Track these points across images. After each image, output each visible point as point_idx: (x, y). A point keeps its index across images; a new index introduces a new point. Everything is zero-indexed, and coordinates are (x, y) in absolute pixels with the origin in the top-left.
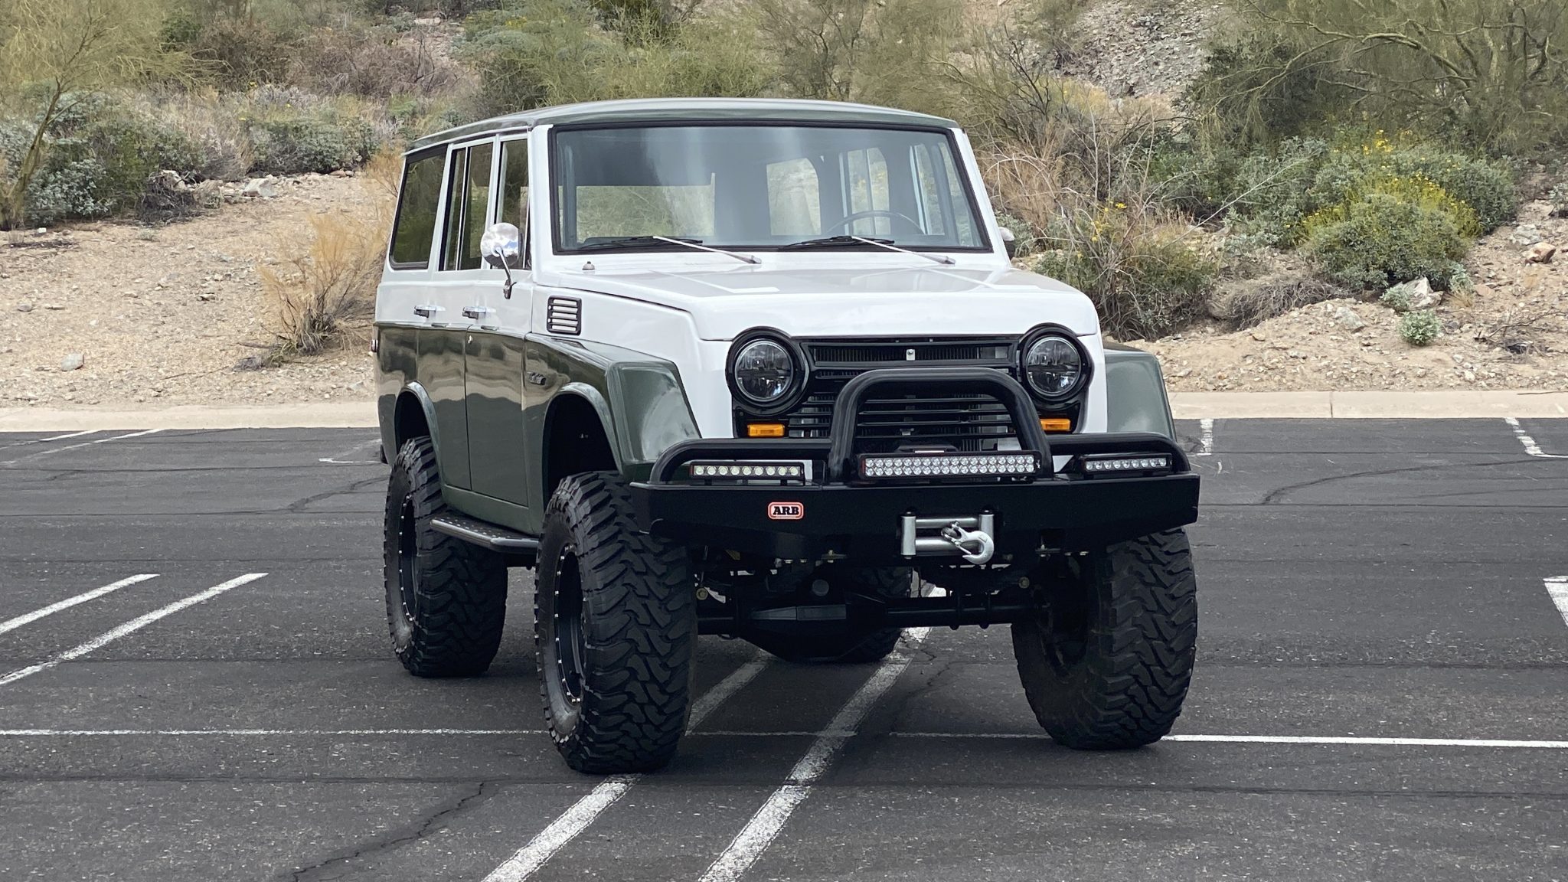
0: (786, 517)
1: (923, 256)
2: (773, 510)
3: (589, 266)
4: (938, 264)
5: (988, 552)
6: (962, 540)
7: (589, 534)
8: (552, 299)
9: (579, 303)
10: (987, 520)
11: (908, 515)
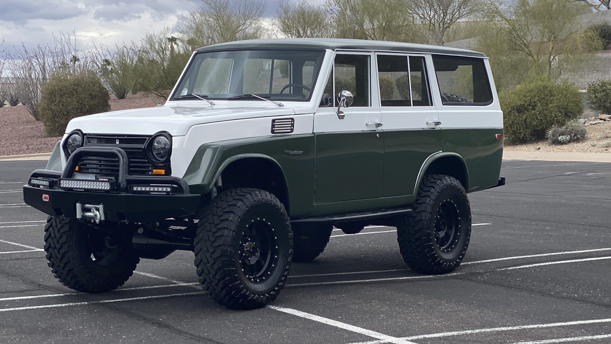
0: (46, 200)
2: (43, 197)
10: (101, 207)
11: (78, 203)
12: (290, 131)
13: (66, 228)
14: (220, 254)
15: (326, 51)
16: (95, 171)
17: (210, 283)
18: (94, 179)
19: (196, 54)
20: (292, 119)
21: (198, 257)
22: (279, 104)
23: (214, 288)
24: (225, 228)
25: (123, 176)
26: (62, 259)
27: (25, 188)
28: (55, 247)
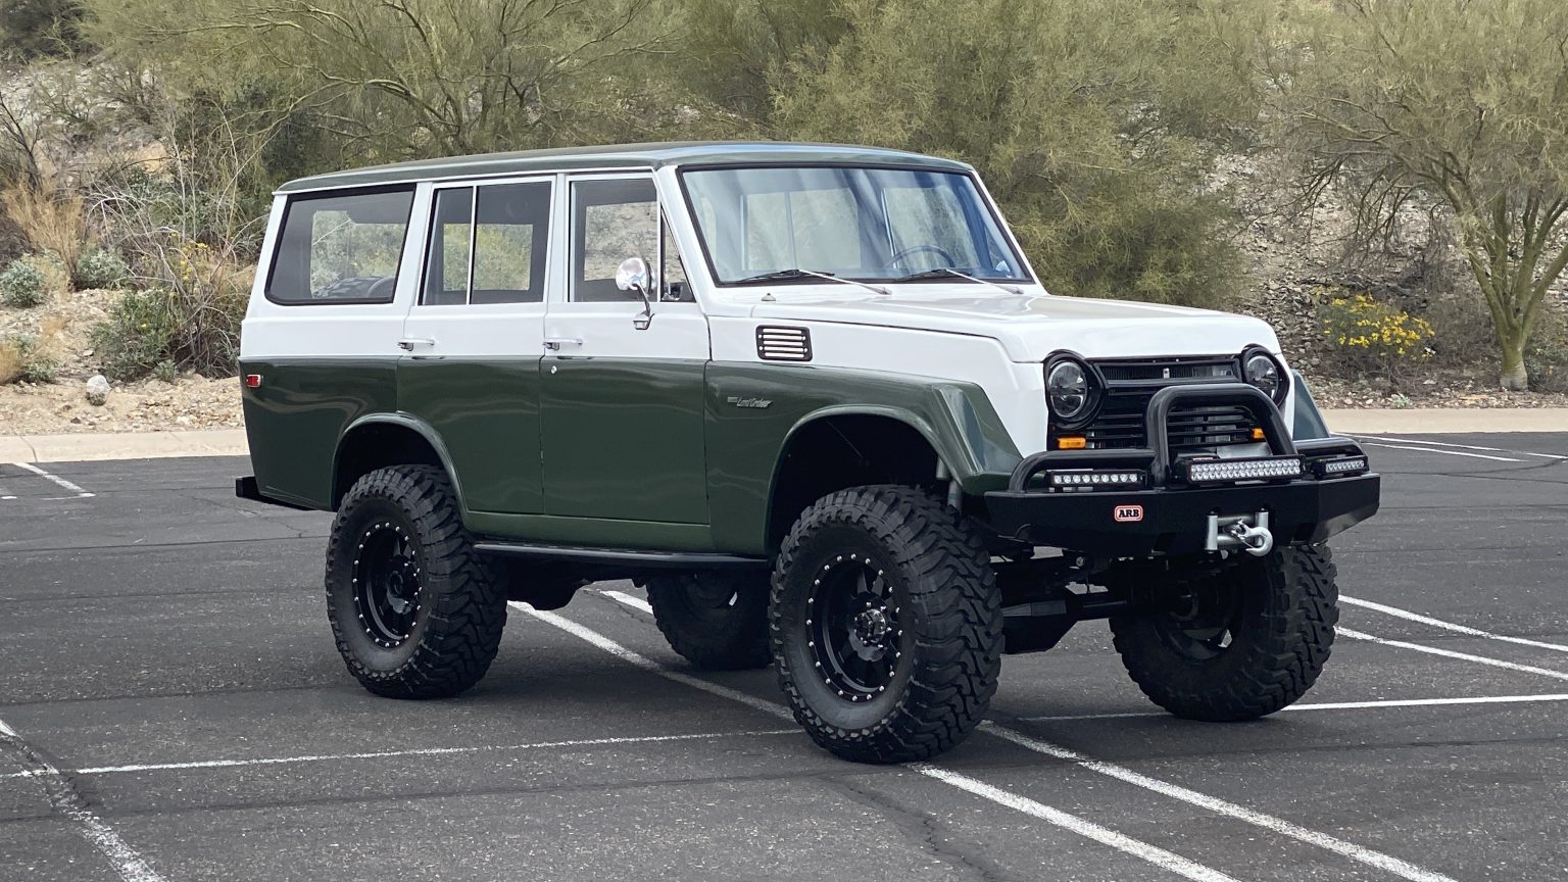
0: (1130, 519)
1: (1002, 288)
2: (1119, 513)
3: (769, 298)
4: (1011, 294)
5: (1268, 545)
6: (1246, 535)
7: (909, 542)
8: (760, 329)
9: (805, 332)
10: (1263, 517)
11: (1212, 514)
25: (1290, 444)
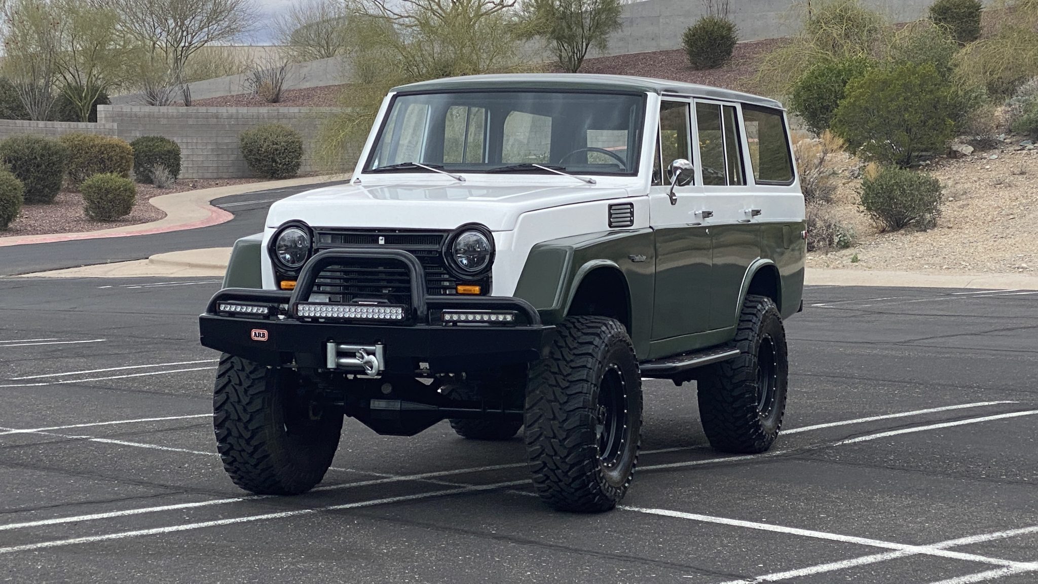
0: (260, 339)
1: (576, 178)
2: (253, 334)
5: (376, 369)
6: (364, 360)
10: (379, 348)
11: (331, 342)
12: (629, 223)
13: (261, 387)
14: (578, 423)
15: (647, 95)
16: (328, 289)
17: (553, 471)
18: (327, 301)
19: (394, 98)
20: (631, 204)
21: (535, 428)
22: (588, 180)
23: (558, 478)
24: (583, 380)
25: (420, 298)
26: (252, 438)
27: (202, 320)
28: (239, 419)
